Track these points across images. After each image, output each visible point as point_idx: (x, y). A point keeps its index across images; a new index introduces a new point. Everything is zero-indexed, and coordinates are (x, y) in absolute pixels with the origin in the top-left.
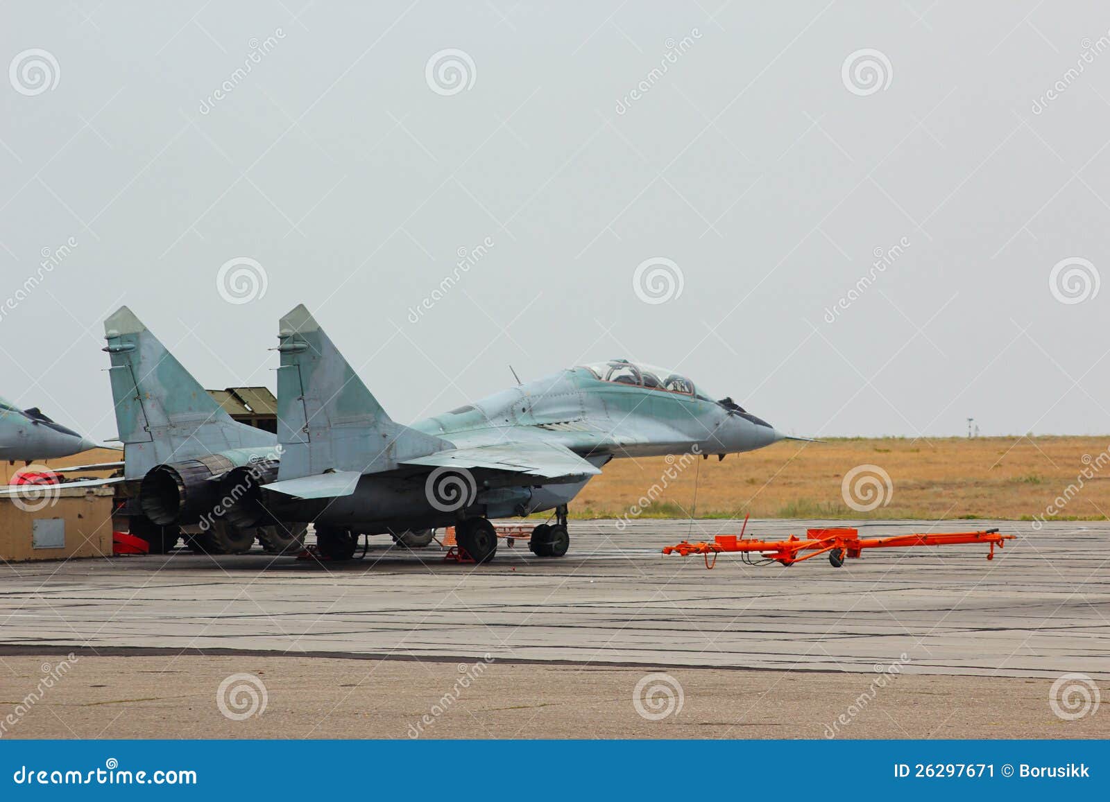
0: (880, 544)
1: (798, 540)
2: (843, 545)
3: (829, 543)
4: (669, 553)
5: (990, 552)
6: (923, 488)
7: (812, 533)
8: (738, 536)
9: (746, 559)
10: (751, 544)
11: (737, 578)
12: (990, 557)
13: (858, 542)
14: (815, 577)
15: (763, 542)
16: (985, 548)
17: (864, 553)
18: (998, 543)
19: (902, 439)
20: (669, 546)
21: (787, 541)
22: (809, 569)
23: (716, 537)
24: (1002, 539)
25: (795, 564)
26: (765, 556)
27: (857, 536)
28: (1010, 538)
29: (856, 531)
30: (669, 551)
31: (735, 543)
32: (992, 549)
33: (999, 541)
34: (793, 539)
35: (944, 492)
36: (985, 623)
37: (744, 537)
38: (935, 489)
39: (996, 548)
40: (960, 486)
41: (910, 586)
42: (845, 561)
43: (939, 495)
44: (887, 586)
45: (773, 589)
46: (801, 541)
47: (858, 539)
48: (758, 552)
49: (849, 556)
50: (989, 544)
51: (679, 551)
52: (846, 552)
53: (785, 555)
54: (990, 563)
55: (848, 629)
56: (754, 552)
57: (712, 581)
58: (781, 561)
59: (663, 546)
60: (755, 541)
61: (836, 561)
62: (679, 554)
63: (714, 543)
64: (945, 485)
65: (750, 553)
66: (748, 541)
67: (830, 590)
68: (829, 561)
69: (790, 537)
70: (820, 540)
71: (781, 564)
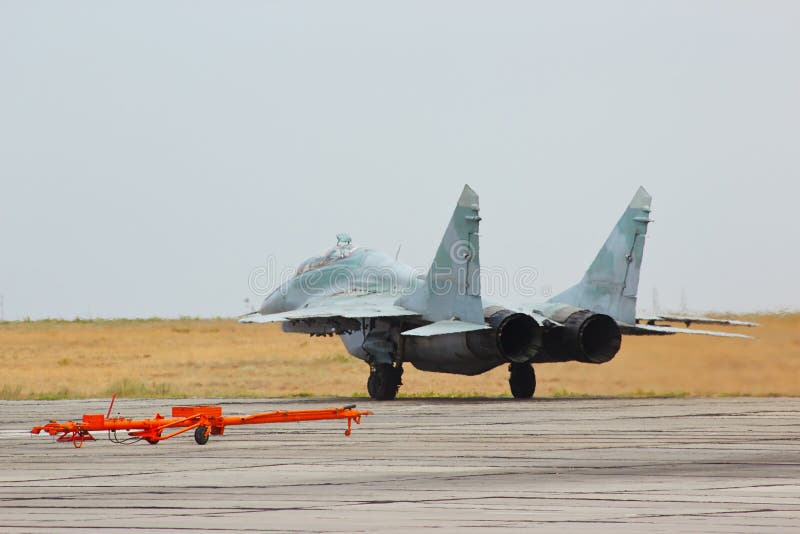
0: (243, 421)
1: (162, 418)
2: (207, 422)
3: (194, 420)
4: (38, 433)
5: (347, 427)
6: (235, 367)
7: (177, 411)
8: (105, 416)
9: (112, 437)
10: (118, 423)
11: (108, 456)
12: (348, 433)
13: (221, 420)
14: (186, 455)
15: (130, 420)
16: (343, 424)
17: (227, 430)
18: (355, 419)
19: (197, 320)
20: (37, 426)
21: (153, 419)
22: (175, 446)
23: (84, 416)
24: (359, 416)
25: (160, 442)
26: (131, 434)
27: (220, 414)
28: (366, 414)
29: (220, 408)
30: (37, 431)
31: (103, 422)
32: (349, 425)
33: (356, 417)
34: (159, 417)
35: (257, 371)
36: (371, 496)
37: (111, 416)
38: (246, 368)
39: (354, 424)
40: (271, 364)
41: (284, 461)
42: (210, 438)
43: (252, 373)
44: (260, 462)
45: (149, 467)
46: (166, 419)
47: (222, 416)
48: (125, 431)
49: (213, 433)
50: (346, 420)
51: (47, 431)
52: (209, 429)
53: (151, 433)
54: (347, 438)
55: (242, 504)
56: (121, 431)
57: (85, 459)
58: (147, 439)
59: (32, 426)
60: (122, 419)
61: (201, 439)
62: (48, 434)
63: (81, 422)
64: (255, 363)
65: (117, 431)
66: (115, 420)
67: (206, 466)
68: (194, 438)
69: (155, 416)
70: (184, 419)
71: (145, 442)
